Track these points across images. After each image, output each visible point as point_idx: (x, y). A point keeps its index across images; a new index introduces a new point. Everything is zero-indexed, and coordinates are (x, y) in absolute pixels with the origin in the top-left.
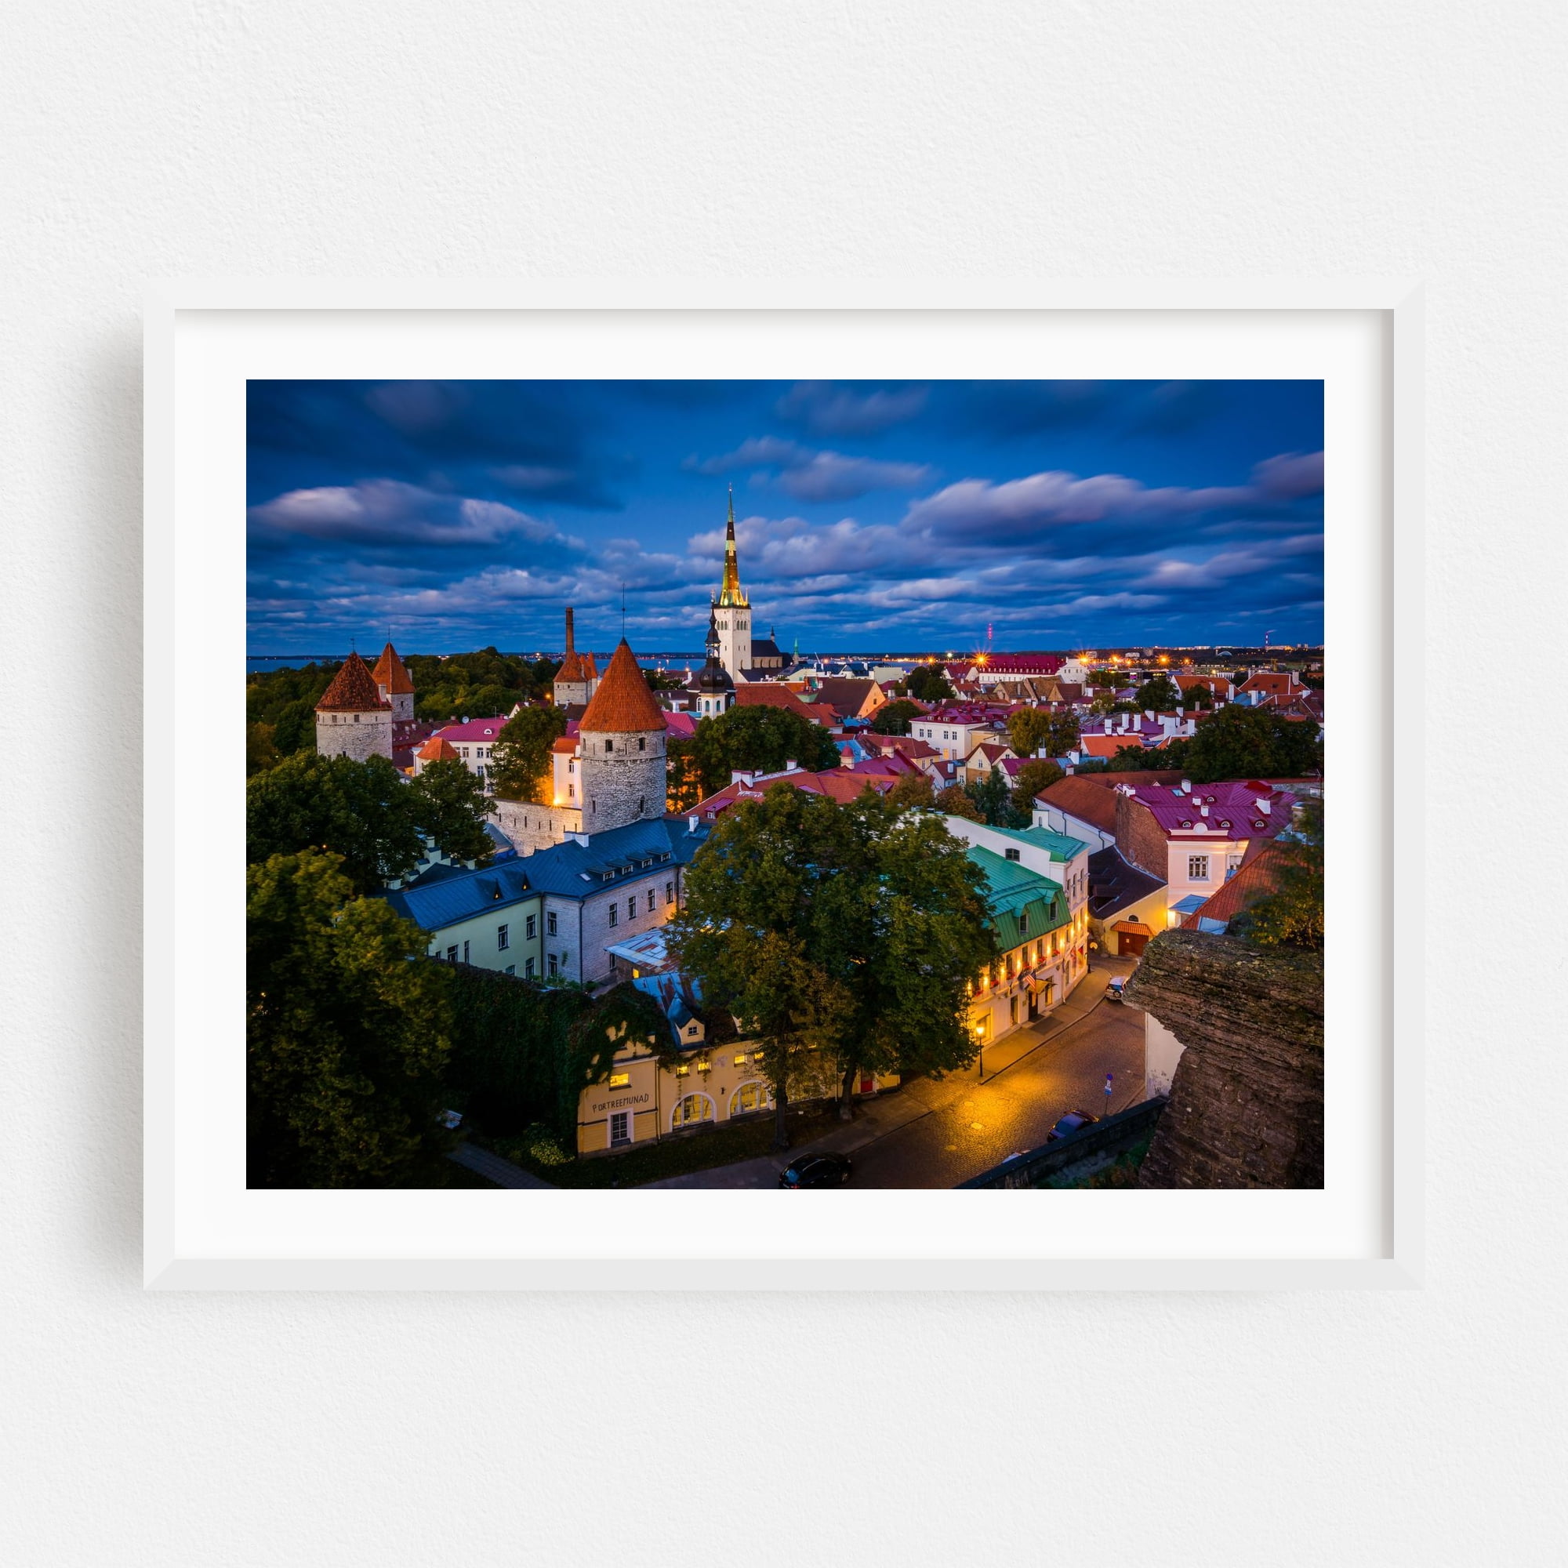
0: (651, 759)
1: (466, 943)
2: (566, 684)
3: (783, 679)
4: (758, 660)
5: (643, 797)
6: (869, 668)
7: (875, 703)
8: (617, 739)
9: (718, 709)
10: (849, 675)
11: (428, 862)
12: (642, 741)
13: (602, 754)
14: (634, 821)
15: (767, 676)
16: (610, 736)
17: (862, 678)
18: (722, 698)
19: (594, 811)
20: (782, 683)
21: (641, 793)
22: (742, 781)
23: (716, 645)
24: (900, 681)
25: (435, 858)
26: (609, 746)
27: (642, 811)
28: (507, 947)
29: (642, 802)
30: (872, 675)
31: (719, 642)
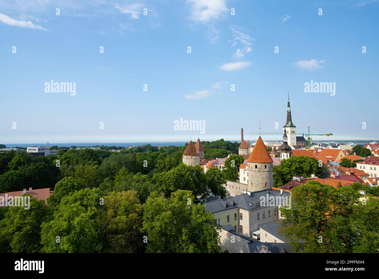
0: (268, 171)
1: (219, 219)
2: (242, 149)
3: (307, 148)
4: (298, 143)
5: (266, 182)
6: (338, 145)
7: (341, 157)
8: (259, 165)
9: (287, 157)
10: (331, 148)
11: (209, 195)
12: (266, 166)
13: (254, 169)
14: (263, 189)
15: (302, 147)
16: (256, 164)
17: (336, 149)
18: (289, 154)
19: (252, 185)
20: (307, 150)
21: (265, 181)
22: (296, 179)
23: (286, 138)
24: (350, 150)
25: (211, 194)
26: (256, 167)
27: (266, 186)
28: (229, 221)
29: (266, 184)
30: (339, 148)
31: (287, 137)
